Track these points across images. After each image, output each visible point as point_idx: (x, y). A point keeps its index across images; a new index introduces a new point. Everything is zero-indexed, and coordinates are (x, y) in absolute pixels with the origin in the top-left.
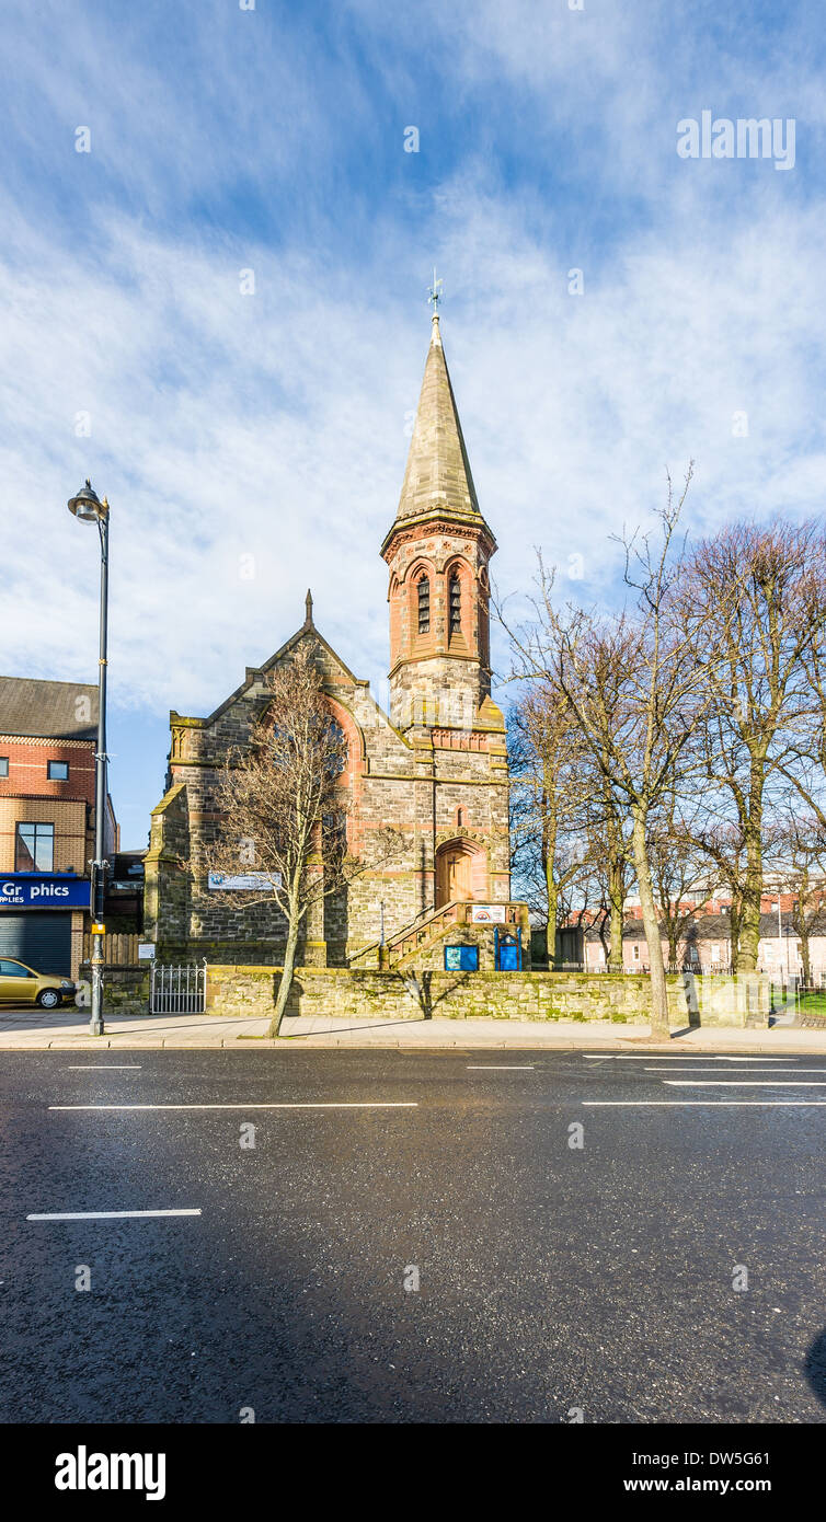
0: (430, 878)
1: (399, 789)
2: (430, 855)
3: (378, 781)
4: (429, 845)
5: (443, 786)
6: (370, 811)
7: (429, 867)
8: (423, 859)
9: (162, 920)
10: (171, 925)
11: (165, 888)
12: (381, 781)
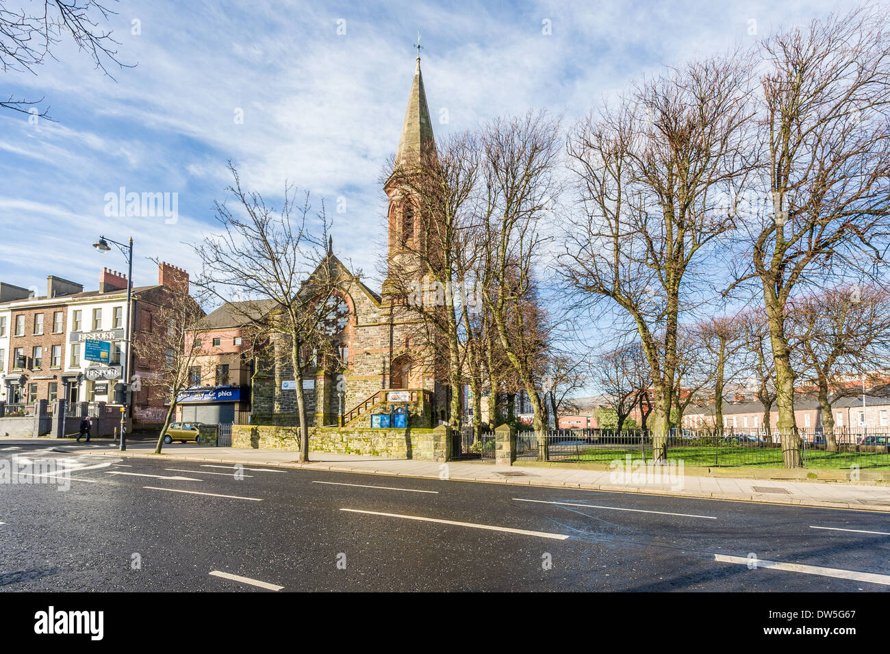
0: (388, 378)
1: (373, 331)
2: (388, 366)
3: (362, 328)
4: (387, 359)
5: (398, 326)
6: (357, 344)
7: (388, 372)
8: (384, 368)
9: (256, 405)
10: (262, 407)
11: (258, 390)
12: (365, 328)
